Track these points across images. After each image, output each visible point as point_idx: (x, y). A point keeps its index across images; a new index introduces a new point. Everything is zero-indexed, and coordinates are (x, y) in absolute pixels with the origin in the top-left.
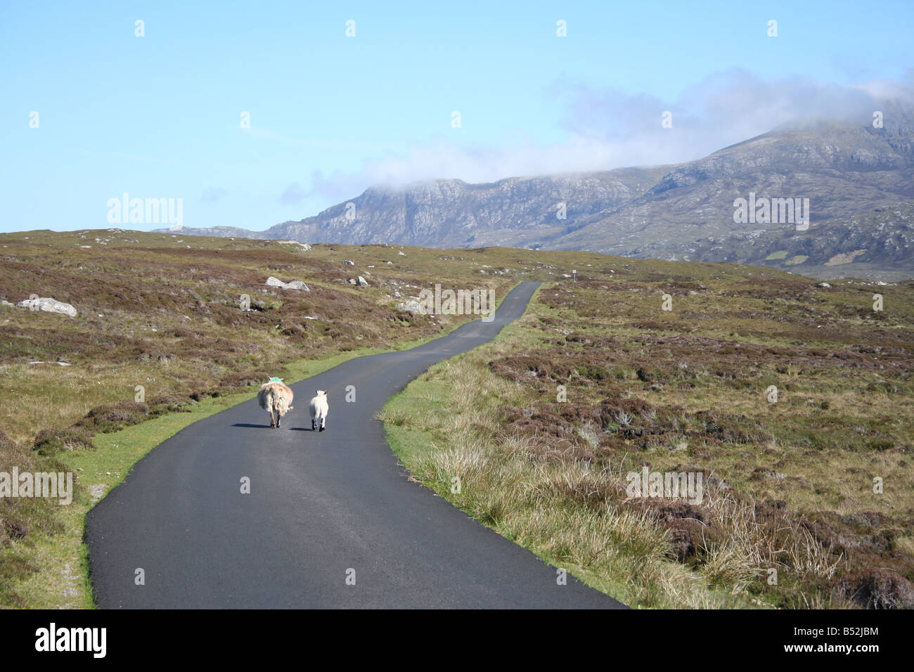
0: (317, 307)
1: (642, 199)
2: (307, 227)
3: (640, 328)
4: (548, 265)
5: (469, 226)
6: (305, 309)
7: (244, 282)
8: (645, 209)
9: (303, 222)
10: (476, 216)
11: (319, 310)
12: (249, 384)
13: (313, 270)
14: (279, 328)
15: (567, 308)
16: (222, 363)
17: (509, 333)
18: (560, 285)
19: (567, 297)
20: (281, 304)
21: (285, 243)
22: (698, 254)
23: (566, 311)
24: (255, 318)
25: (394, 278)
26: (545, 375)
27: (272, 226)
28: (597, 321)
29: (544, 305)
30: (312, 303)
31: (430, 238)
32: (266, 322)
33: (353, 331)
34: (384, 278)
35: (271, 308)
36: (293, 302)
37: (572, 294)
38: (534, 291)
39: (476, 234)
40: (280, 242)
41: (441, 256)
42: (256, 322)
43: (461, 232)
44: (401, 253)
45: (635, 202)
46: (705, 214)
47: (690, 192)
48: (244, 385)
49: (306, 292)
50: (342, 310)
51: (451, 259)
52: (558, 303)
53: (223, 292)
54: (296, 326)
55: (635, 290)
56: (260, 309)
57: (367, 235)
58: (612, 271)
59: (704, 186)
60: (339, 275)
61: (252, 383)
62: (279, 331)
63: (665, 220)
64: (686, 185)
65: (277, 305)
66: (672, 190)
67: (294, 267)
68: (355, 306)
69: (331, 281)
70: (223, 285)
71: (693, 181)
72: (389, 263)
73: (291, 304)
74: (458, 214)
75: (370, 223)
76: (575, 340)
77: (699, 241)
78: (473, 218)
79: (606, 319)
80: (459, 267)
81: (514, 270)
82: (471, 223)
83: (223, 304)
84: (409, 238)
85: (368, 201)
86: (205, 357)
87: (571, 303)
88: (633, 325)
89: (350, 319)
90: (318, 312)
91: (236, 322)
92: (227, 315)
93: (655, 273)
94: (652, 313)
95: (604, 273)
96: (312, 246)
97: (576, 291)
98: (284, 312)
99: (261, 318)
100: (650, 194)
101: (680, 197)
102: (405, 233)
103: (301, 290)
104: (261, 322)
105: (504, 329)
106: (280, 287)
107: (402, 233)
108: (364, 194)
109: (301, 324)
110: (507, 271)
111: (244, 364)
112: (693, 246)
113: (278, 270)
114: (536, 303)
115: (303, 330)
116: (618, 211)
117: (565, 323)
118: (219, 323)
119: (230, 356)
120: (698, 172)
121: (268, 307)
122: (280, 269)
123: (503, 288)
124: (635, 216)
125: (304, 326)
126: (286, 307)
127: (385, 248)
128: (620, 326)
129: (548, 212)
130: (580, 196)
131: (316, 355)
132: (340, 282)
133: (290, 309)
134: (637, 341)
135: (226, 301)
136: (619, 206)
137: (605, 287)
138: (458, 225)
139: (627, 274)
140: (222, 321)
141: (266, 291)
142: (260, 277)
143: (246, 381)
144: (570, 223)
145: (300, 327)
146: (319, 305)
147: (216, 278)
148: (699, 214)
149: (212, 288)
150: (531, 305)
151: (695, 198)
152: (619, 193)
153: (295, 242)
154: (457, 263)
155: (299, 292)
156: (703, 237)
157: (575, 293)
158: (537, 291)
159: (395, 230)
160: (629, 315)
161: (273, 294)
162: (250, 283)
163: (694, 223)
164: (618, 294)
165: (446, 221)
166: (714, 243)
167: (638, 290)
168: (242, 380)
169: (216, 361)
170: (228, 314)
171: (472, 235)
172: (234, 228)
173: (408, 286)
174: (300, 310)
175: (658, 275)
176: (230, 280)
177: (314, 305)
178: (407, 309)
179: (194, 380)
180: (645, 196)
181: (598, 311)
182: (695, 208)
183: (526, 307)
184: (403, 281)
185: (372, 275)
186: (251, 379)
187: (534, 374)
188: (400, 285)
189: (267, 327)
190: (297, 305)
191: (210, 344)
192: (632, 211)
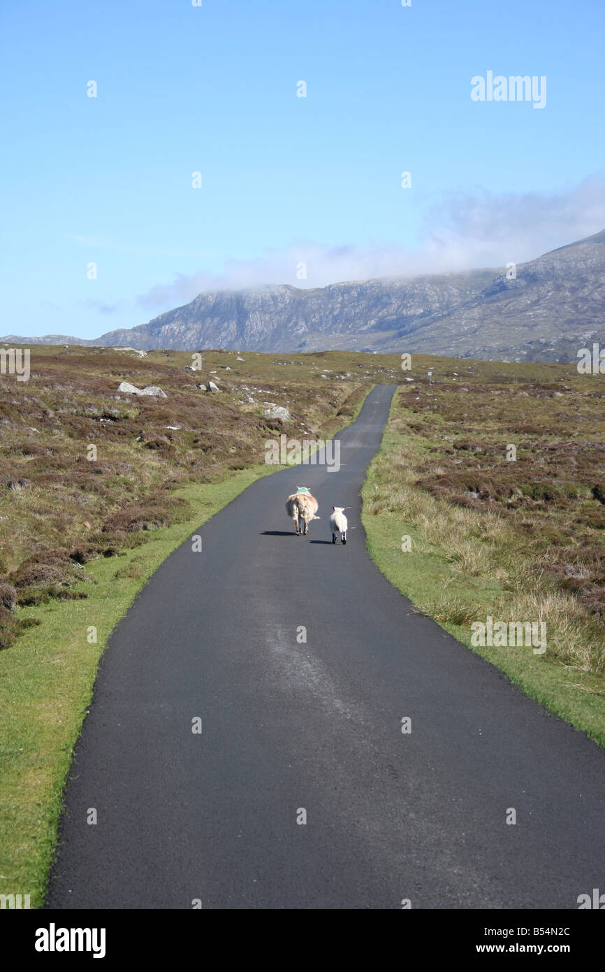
0: (179, 416)
1: (473, 302)
2: (138, 334)
3: (516, 432)
4: (390, 369)
5: (300, 332)
6: (166, 418)
7: (94, 389)
8: (476, 312)
9: (134, 330)
10: (306, 322)
11: (180, 419)
12: (145, 528)
13: (159, 376)
14: (140, 441)
15: (431, 412)
16: (91, 490)
17: (392, 441)
18: (417, 388)
19: (429, 401)
20: (138, 413)
21: (120, 349)
22: (530, 357)
23: (432, 416)
24: (112, 429)
25: (244, 383)
26: (488, 497)
27: (103, 334)
28: (467, 425)
29: (407, 409)
30: (171, 411)
31: (261, 344)
32: (125, 434)
33: (225, 442)
34: (234, 383)
35: (126, 417)
36: (150, 410)
37: (434, 397)
38: (392, 396)
39: (308, 339)
40: (116, 349)
41: (281, 361)
42: (114, 433)
43: (292, 338)
44: (239, 359)
45: (466, 305)
46: (536, 316)
47: (521, 295)
48: (137, 530)
49: (163, 399)
50: (206, 419)
51: (291, 364)
52: (421, 407)
53: (71, 400)
54: (161, 438)
55: (497, 393)
56: (113, 419)
57: (199, 342)
58: (455, 374)
59: (535, 288)
60: (187, 381)
61: (150, 526)
62: (141, 444)
63: (497, 322)
64: (516, 288)
65: (133, 413)
66: (503, 292)
67: (139, 372)
68: (220, 413)
69: (179, 387)
70: (70, 392)
71: (523, 283)
72: (228, 368)
73: (148, 412)
74: (289, 320)
75: (201, 330)
76: (464, 448)
77: (530, 343)
78: (304, 323)
79: (475, 423)
80: (300, 371)
81: (356, 374)
82: (302, 328)
83: (72, 414)
84: (240, 343)
85: (200, 307)
86: (67, 482)
87: (436, 407)
88: (508, 429)
89: (217, 429)
90: (180, 422)
91: (91, 434)
92: (79, 426)
93: (498, 375)
94: (524, 416)
95: (447, 376)
96: (148, 352)
97: (435, 394)
98: (142, 422)
99: (119, 429)
100: (481, 297)
101: (511, 300)
102: (237, 339)
103: (157, 397)
104: (119, 434)
105: (384, 437)
106: (135, 394)
107: (233, 339)
108: (194, 302)
109: (166, 435)
110: (349, 375)
111: (116, 489)
112: (524, 348)
113: (122, 376)
114: (398, 407)
115: (168, 442)
116: (449, 315)
117: (435, 429)
118: (71, 436)
119: (99, 479)
120: (528, 275)
121: (122, 416)
122: (124, 375)
123: (359, 392)
124: (467, 319)
125: (170, 437)
126: (143, 416)
127: (223, 354)
128: (494, 431)
129: (379, 317)
130: (410, 300)
131: (209, 477)
132: (190, 388)
133: (148, 419)
134: (525, 448)
135: (75, 410)
136: (450, 310)
137: (464, 389)
138: (290, 330)
139: (470, 376)
140: (75, 434)
141: (119, 398)
142: (111, 383)
143: (141, 524)
144: (401, 328)
145: (165, 439)
146: (180, 413)
147: (63, 384)
148: (530, 316)
149: (59, 395)
150: (394, 410)
151: (526, 300)
152: (450, 295)
153: (130, 349)
154: (298, 368)
155: (156, 399)
156: (533, 339)
157: (437, 396)
158: (395, 395)
159: (226, 337)
160: (499, 419)
161: (128, 401)
162: (101, 389)
163: (524, 326)
164: (480, 396)
165: (277, 327)
166: (546, 345)
167: (499, 392)
168: (134, 521)
169: (83, 488)
170: (82, 425)
171: (303, 340)
172: (66, 337)
173: (261, 391)
174: (160, 419)
175: (502, 377)
176: (78, 386)
177: (175, 414)
178: (275, 416)
179: (59, 515)
180: (476, 298)
181: (466, 415)
182: (526, 311)
183: (389, 412)
184: (255, 386)
185: (222, 380)
186: (147, 520)
187: (475, 495)
188: (252, 391)
189: (127, 440)
190: (156, 413)
191: (71, 463)
192: (463, 315)
